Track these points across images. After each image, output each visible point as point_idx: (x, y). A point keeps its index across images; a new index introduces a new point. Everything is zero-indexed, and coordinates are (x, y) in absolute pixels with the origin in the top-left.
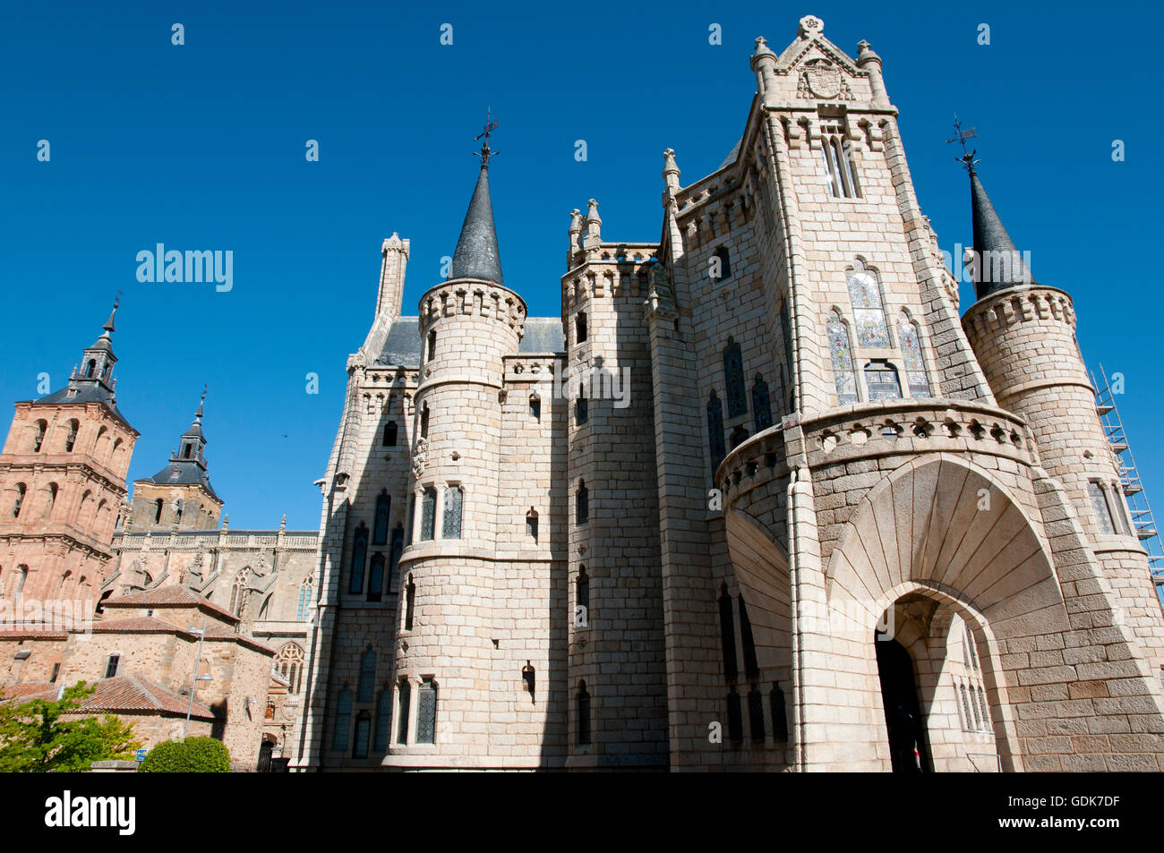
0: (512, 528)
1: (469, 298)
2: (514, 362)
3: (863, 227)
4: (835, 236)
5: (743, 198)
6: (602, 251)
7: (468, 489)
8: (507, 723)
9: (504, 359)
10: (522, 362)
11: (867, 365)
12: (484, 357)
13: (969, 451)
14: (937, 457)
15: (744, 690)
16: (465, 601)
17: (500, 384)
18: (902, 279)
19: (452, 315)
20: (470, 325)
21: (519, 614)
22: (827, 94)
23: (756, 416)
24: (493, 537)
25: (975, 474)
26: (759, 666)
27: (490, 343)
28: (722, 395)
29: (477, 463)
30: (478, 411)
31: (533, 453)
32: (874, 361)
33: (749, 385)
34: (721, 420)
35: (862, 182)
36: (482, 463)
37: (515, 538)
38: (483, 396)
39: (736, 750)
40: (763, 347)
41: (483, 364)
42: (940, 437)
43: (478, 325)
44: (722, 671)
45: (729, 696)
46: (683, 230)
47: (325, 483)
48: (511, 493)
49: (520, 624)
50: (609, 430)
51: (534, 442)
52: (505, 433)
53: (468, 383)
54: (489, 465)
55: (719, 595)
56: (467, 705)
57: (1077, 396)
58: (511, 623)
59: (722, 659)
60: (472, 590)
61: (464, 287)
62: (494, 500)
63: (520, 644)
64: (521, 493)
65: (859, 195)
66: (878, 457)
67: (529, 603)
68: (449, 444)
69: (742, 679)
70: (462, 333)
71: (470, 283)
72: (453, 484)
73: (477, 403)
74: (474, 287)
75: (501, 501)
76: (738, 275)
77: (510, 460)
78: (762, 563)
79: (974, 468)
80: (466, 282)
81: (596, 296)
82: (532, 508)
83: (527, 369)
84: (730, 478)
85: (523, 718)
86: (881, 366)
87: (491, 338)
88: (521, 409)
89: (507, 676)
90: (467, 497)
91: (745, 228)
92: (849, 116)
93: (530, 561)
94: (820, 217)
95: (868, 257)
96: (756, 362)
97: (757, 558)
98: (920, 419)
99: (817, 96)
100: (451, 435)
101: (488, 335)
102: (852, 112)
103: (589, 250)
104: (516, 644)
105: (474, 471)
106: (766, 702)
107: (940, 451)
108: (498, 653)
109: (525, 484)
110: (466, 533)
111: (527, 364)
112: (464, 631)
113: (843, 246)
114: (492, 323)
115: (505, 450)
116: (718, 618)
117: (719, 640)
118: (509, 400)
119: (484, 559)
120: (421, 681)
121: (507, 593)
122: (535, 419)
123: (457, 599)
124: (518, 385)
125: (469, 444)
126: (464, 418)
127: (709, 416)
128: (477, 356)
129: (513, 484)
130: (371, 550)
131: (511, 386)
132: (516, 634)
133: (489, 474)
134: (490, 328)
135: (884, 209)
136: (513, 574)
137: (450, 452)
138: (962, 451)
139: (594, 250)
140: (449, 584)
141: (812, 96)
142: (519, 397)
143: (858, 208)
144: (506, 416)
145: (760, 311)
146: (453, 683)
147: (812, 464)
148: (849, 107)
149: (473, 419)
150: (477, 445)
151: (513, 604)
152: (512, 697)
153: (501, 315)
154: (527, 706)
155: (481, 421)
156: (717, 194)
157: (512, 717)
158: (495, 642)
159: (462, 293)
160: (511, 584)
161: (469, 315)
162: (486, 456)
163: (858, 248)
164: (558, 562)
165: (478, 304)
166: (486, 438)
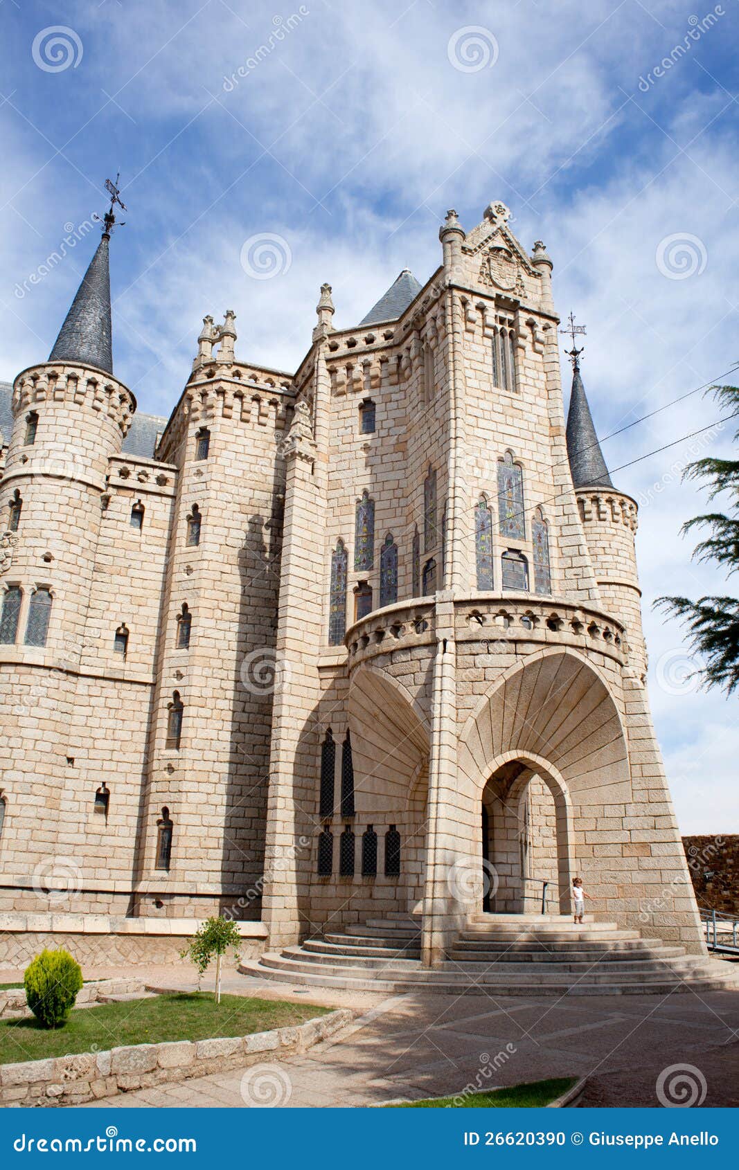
0: (99, 643)
1: (82, 386)
2: (121, 465)
3: (517, 422)
4: (492, 426)
5: (400, 358)
6: (235, 368)
7: (59, 595)
8: (76, 845)
9: (111, 459)
10: (130, 467)
11: (504, 553)
12: (90, 453)
13: (587, 648)
14: (562, 650)
15: (337, 830)
16: (44, 714)
17: (103, 487)
18: (542, 480)
20: (79, 416)
21: (99, 733)
22: (504, 286)
23: (382, 574)
24: (78, 649)
25: (588, 668)
26: (355, 810)
27: (99, 440)
28: (351, 547)
30: (78, 512)
31: (129, 567)
32: (511, 550)
33: (378, 543)
34: (346, 571)
35: (522, 379)
36: (75, 569)
37: (102, 653)
38: (85, 497)
39: (324, 885)
40: (399, 510)
41: (88, 462)
42: (567, 633)
43: (88, 418)
44: (318, 811)
45: (322, 834)
46: (332, 372)
48: (103, 606)
49: (98, 744)
50: (220, 558)
51: (132, 555)
52: (101, 541)
53: (70, 479)
54: (84, 572)
55: (323, 739)
56: (36, 823)
57: (629, 597)
58: (89, 743)
59: (318, 799)
60: (53, 703)
61: (79, 372)
62: (84, 611)
63: (97, 764)
64: (113, 607)
65: (516, 390)
66: (516, 642)
67: (111, 723)
68: (42, 542)
69: (337, 819)
70: (70, 423)
71: (85, 369)
72: (43, 587)
73: (75, 502)
74: (89, 375)
75: (91, 613)
76: (383, 433)
77: (105, 570)
78: (382, 717)
79: (588, 663)
80: (81, 367)
81: (224, 416)
82: (124, 624)
83: (134, 475)
84: (371, 636)
85: (93, 840)
86: (515, 556)
87: (99, 435)
88: (122, 517)
89: (80, 796)
90: (57, 603)
91: (396, 388)
92: (521, 313)
93: (116, 680)
94: (483, 404)
95: (517, 452)
96: (389, 523)
97: (377, 711)
98: (554, 615)
99: (495, 285)
100: (46, 533)
101: (97, 431)
102: (522, 309)
103: (222, 365)
104: (93, 764)
105: (66, 576)
106: (358, 843)
107: (565, 645)
108: (70, 772)
109: (120, 598)
110: (51, 642)
111: (135, 471)
112: (39, 746)
113: (499, 437)
114: (102, 418)
115: (100, 558)
116: (319, 761)
117: (318, 782)
118: (111, 506)
119: (67, 672)
121: (88, 711)
122: (137, 530)
123: (36, 712)
124: (123, 492)
125: (64, 546)
126: (63, 518)
127: (333, 565)
128: (82, 451)
129: (106, 597)
131: (114, 491)
132: (93, 754)
133: (81, 581)
134: (99, 423)
135: (536, 410)
136: (96, 691)
137: (42, 552)
138: (582, 648)
139: (227, 365)
140: (29, 694)
141: (491, 283)
142: (122, 504)
143: (516, 404)
144: (105, 523)
145: (400, 475)
146: (22, 799)
147: (459, 638)
148: (521, 304)
149: (71, 520)
150: (73, 548)
151: (93, 722)
152: (83, 818)
153: (112, 411)
154: (97, 829)
155: (82, 523)
156: (373, 346)
157: (81, 839)
158: (71, 760)
159: (73, 378)
160: (93, 701)
161: (81, 404)
162: (81, 561)
163: (511, 441)
164: (145, 684)
165: (91, 395)
166: (83, 543)
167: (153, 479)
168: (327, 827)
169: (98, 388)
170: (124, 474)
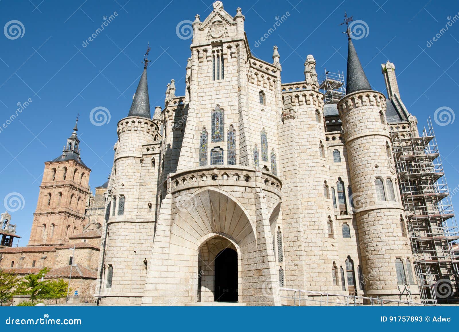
0: (142, 210)
1: (130, 124)
2: (146, 147)
3: (222, 92)
4: (210, 97)
7: (126, 197)
8: (137, 281)
9: (143, 146)
10: (149, 147)
11: (212, 150)
12: (135, 146)
13: (220, 185)
14: (207, 188)
16: (123, 237)
17: (141, 156)
18: (233, 112)
19: (124, 131)
20: (130, 135)
21: (143, 241)
22: (217, 36)
24: (136, 214)
27: (138, 141)
29: (130, 187)
30: (132, 167)
32: (215, 147)
35: (225, 72)
36: (132, 187)
37: (143, 213)
38: (134, 161)
41: (134, 149)
42: (209, 181)
43: (133, 134)
47: (106, 193)
48: (142, 197)
49: (143, 245)
51: (152, 177)
52: (142, 174)
53: (128, 157)
54: (135, 187)
56: (123, 275)
58: (140, 245)
60: (126, 234)
62: (137, 200)
64: (147, 197)
65: (223, 78)
67: (146, 237)
68: (121, 180)
70: (127, 138)
72: (122, 195)
74: (132, 120)
75: (140, 200)
77: (143, 185)
80: (129, 118)
81: (169, 120)
82: (150, 202)
83: (151, 149)
85: (142, 279)
86: (218, 149)
87: (138, 139)
88: (148, 165)
89: (138, 264)
90: (126, 200)
92: (224, 45)
93: (148, 222)
94: (205, 90)
95: (221, 105)
99: (213, 38)
100: (122, 177)
101: (137, 138)
102: (225, 43)
104: (142, 252)
105: (129, 190)
107: (208, 186)
108: (135, 256)
109: (148, 193)
110: (125, 213)
111: (150, 147)
112: (122, 248)
113: (212, 101)
114: (139, 133)
115: (142, 181)
118: (144, 162)
119: (131, 222)
120: (109, 266)
121: (139, 234)
122: (153, 168)
123: (121, 237)
124: (147, 156)
125: (128, 180)
126: (126, 170)
128: (132, 146)
129: (144, 194)
131: (145, 156)
132: (142, 249)
133: (135, 190)
134: (138, 135)
135: (231, 83)
136: (142, 227)
137: (121, 183)
138: (218, 185)
139: (171, 100)
140: (118, 232)
141: (212, 38)
142: (148, 160)
143: (221, 84)
144: (143, 168)
146: (118, 267)
148: (223, 41)
149: (129, 171)
150: (131, 180)
151: (142, 238)
152: (139, 272)
153: (142, 129)
154: (145, 275)
155: (133, 171)
157: (139, 279)
158: (135, 252)
160: (141, 230)
161: (130, 130)
162: (134, 184)
163: (217, 101)
164: (153, 222)
166: (134, 177)
167: (157, 149)
170: (148, 150)
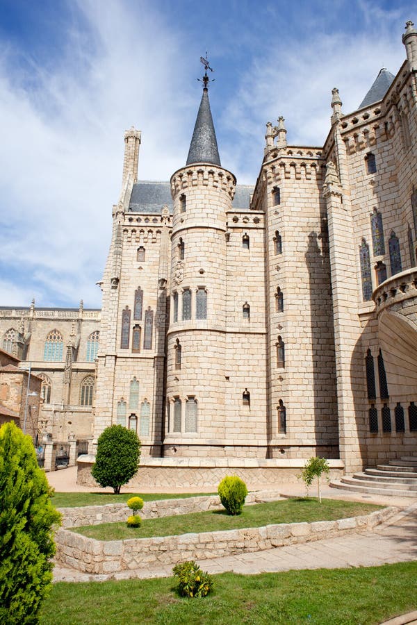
0: (234, 314)
1: (206, 175)
2: (233, 215)
5: (386, 124)
6: (288, 150)
7: (210, 291)
8: (235, 422)
9: (227, 213)
10: (238, 216)
12: (216, 212)
15: (379, 407)
16: (211, 355)
17: (225, 229)
19: (196, 185)
20: (207, 192)
21: (240, 363)
23: (391, 256)
24: (224, 319)
26: (389, 395)
27: (219, 204)
28: (370, 243)
29: (215, 276)
30: (213, 245)
31: (245, 271)
33: (386, 238)
34: (369, 257)
37: (237, 319)
38: (216, 236)
39: (374, 438)
40: (397, 217)
41: (216, 216)
43: (212, 193)
44: (367, 396)
45: (370, 409)
46: (346, 140)
47: (103, 283)
48: (234, 293)
49: (241, 368)
50: (294, 259)
51: (247, 264)
52: (228, 258)
53: (207, 228)
54: (221, 277)
55: (365, 355)
56: (214, 412)
58: (235, 368)
59: (366, 390)
60: (215, 349)
61: (203, 168)
62: (224, 298)
63: (241, 379)
64: (240, 294)
67: (246, 357)
68: (198, 264)
69: (378, 401)
70: (202, 197)
71: (206, 166)
72: (202, 288)
73: (212, 240)
74: (209, 169)
75: (228, 298)
76: (381, 172)
77: (233, 274)
78: (400, 340)
80: (204, 165)
81: (286, 178)
82: (246, 303)
83: (241, 220)
84: (388, 293)
85: (244, 419)
87: (219, 201)
88: (237, 244)
89: (234, 397)
90: (209, 296)
91: (386, 143)
93: (246, 333)
96: (392, 225)
100: (199, 259)
101: (217, 198)
103: (281, 149)
104: (239, 379)
105: (213, 280)
106: (392, 413)
108: (228, 384)
109: (242, 289)
110: (209, 316)
111: (241, 217)
112: (211, 371)
114: (219, 191)
115: (229, 268)
116: (364, 369)
117: (365, 380)
118: (231, 239)
119: (220, 331)
120: (187, 399)
121: (233, 351)
122: (247, 250)
123: (206, 354)
124: (236, 230)
125: (209, 264)
126: (206, 249)
127: (361, 255)
128: (211, 211)
129: (235, 288)
130: (133, 323)
131: (232, 230)
132: (239, 374)
133: (221, 282)
134: (218, 194)
136: (236, 340)
137: (198, 269)
139: (283, 149)
140: (202, 345)
142: (237, 237)
144: (229, 248)
145: (395, 195)
146: (205, 400)
149: (211, 250)
150: (214, 265)
151: (237, 357)
152: (237, 408)
153: (224, 186)
154: (246, 413)
155: (216, 250)
156: (368, 120)
157: (238, 419)
158: (227, 378)
159: (201, 172)
160: (235, 345)
161: (207, 185)
162: (219, 271)
164: (262, 334)
165: (211, 179)
166: (219, 261)
167: (251, 221)
168: (373, 405)
169: (214, 175)
170: (236, 220)
